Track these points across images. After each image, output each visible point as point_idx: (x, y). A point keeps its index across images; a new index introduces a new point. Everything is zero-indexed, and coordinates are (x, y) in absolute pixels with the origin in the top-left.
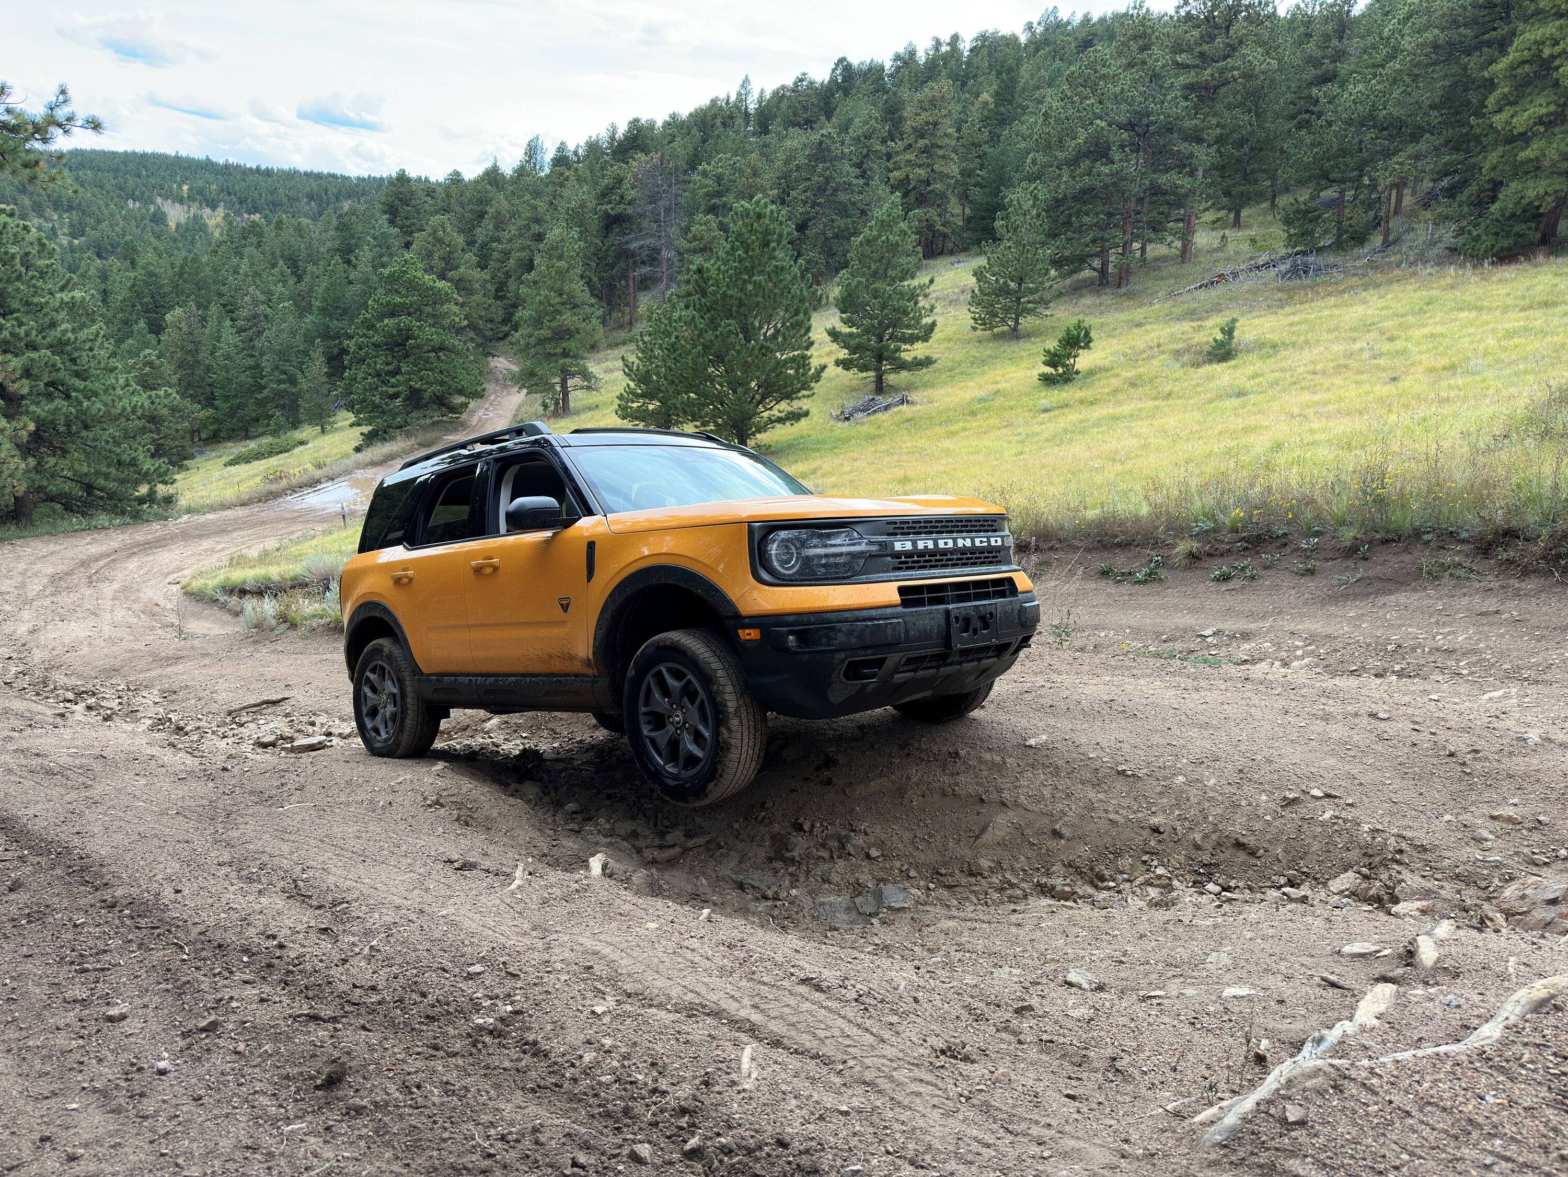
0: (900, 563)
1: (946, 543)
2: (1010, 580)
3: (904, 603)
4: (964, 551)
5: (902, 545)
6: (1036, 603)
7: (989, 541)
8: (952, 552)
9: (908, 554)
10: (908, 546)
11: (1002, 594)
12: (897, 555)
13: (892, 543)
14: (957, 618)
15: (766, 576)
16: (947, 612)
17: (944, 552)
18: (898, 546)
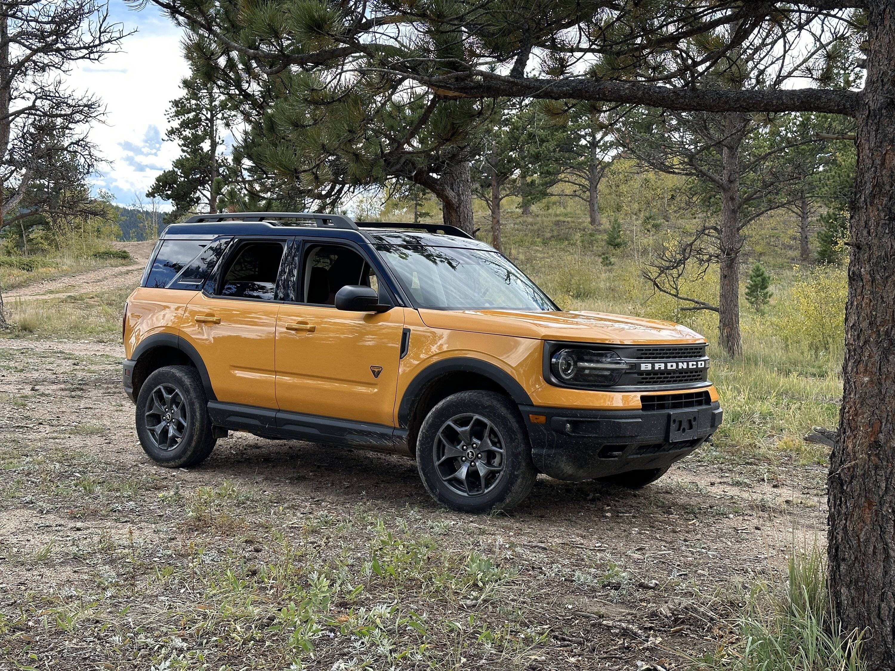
0: (643, 379)
1: (672, 366)
2: (707, 393)
3: (645, 408)
4: (682, 371)
5: (646, 367)
6: (720, 410)
7: (697, 365)
8: (674, 371)
9: (648, 373)
10: (649, 367)
11: (700, 403)
12: (641, 373)
13: (639, 365)
14: (674, 421)
15: (554, 380)
16: (669, 416)
17: (669, 372)
18: (643, 367)
